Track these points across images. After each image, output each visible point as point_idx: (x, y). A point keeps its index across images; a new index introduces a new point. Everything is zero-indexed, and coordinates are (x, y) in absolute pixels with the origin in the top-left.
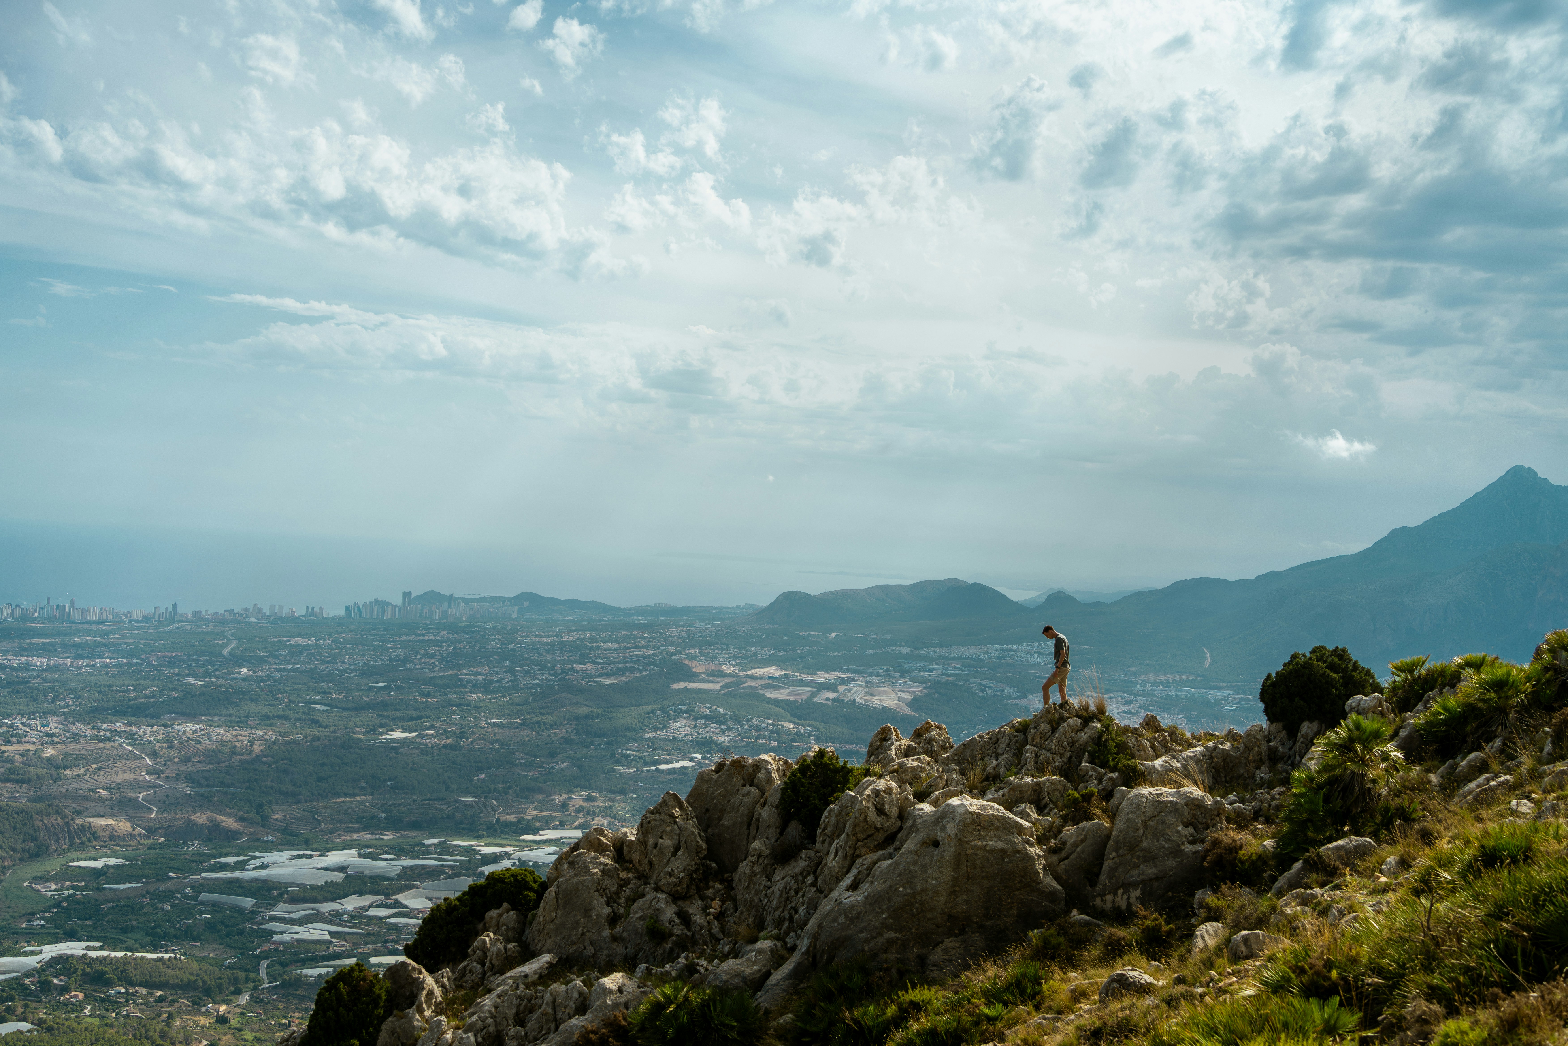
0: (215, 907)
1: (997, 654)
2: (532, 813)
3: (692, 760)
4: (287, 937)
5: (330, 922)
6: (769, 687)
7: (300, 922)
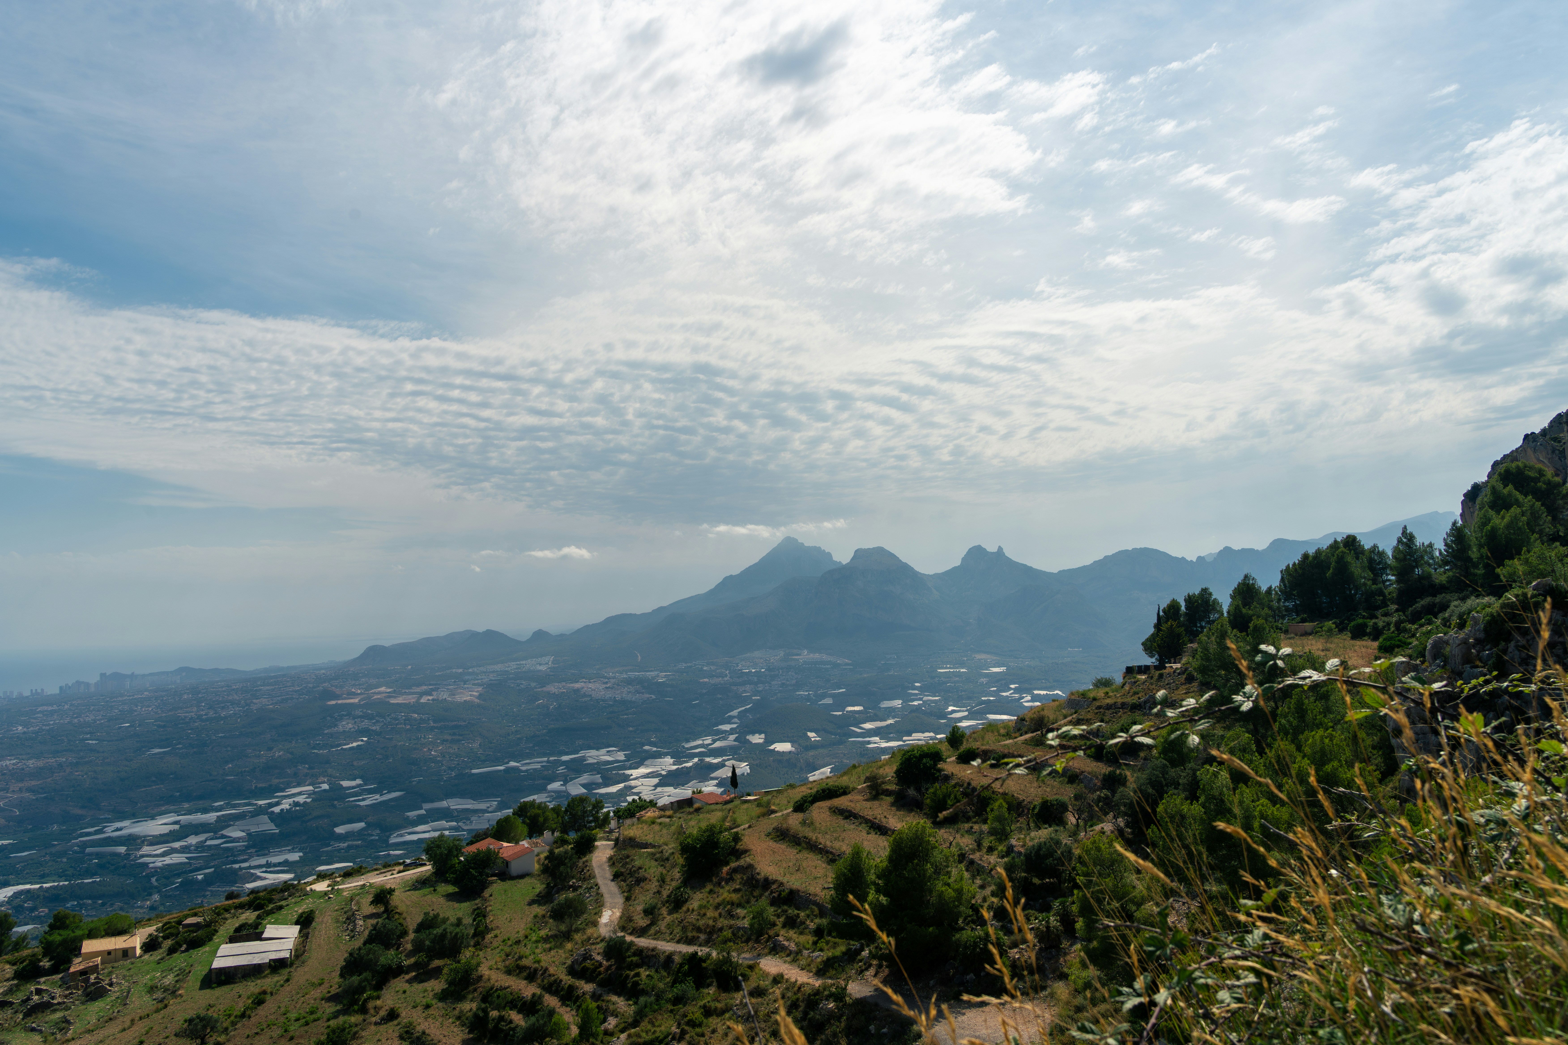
0: (98, 855)
1: (515, 667)
2: (275, 781)
3: (362, 741)
4: (160, 864)
5: (183, 852)
6: (389, 697)
7: (164, 855)
